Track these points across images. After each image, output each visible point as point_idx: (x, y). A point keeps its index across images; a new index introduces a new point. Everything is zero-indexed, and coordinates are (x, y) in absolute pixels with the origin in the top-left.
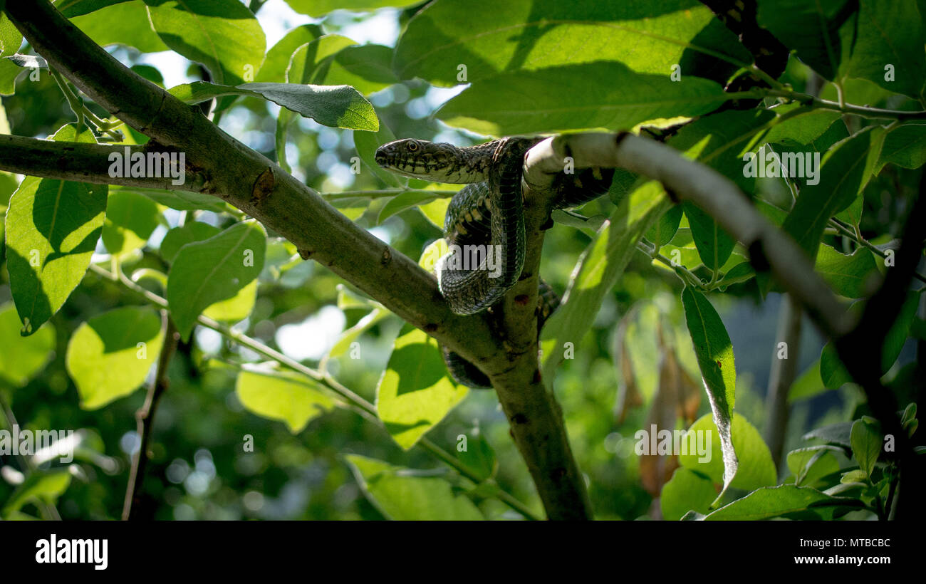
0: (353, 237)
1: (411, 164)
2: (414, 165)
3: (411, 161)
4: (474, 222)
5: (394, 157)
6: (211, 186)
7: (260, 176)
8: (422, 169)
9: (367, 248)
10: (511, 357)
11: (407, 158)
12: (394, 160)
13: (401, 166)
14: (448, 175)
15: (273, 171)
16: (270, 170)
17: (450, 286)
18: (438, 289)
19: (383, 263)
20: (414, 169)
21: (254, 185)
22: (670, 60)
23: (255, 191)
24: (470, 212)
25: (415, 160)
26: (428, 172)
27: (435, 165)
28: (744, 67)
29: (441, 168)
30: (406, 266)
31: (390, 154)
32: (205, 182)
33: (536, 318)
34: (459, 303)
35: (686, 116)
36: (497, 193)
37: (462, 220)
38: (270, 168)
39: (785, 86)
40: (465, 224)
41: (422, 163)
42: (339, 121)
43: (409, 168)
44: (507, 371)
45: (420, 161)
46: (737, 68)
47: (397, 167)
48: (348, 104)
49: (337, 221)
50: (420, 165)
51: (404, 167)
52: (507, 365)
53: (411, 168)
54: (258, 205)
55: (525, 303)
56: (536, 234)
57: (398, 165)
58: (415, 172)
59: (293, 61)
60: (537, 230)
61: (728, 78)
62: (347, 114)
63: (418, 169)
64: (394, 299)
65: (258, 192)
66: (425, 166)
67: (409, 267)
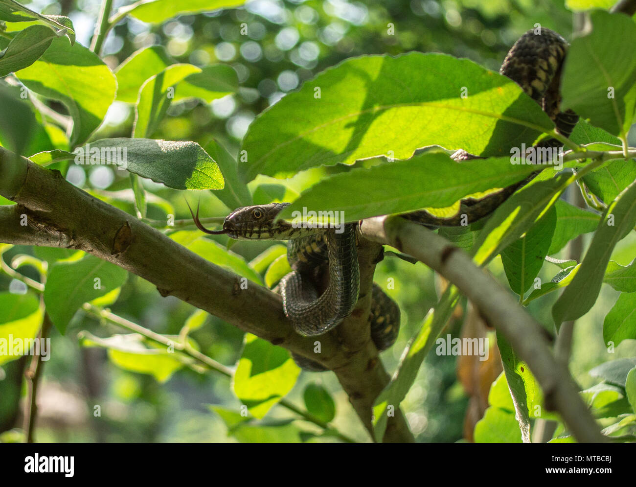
0: (206, 275)
1: (256, 232)
2: (259, 232)
3: (256, 229)
4: (313, 253)
5: (241, 227)
6: (76, 243)
7: (119, 231)
8: (267, 234)
9: (218, 283)
10: (349, 355)
11: (252, 226)
12: (240, 231)
13: (248, 235)
14: (290, 235)
15: (130, 225)
16: (128, 225)
17: (294, 311)
18: (283, 312)
19: (234, 294)
20: (259, 236)
21: (114, 239)
22: (485, 130)
23: (115, 245)
24: (310, 244)
25: (260, 227)
26: (272, 236)
27: (278, 229)
28: (546, 132)
29: (284, 230)
30: (254, 294)
31: (237, 225)
32: (71, 240)
33: (369, 324)
34: (302, 328)
35: (498, 188)
36: (334, 246)
37: (303, 251)
38: (127, 222)
39: (581, 147)
40: (305, 253)
41: (266, 229)
42: (187, 184)
43: (255, 235)
44: (346, 365)
45: (265, 227)
46: (541, 133)
47: (245, 237)
48: (194, 164)
49: (190, 262)
50: (265, 232)
51: (250, 236)
52: (345, 361)
53: (257, 235)
54: (119, 257)
55: (360, 316)
56: (370, 267)
57: (245, 235)
58: (260, 237)
59: (141, 95)
60: (370, 263)
61: (533, 141)
62: (194, 175)
63: (263, 235)
64: (245, 322)
65: (117, 245)
66: (270, 231)
67: (257, 294)
